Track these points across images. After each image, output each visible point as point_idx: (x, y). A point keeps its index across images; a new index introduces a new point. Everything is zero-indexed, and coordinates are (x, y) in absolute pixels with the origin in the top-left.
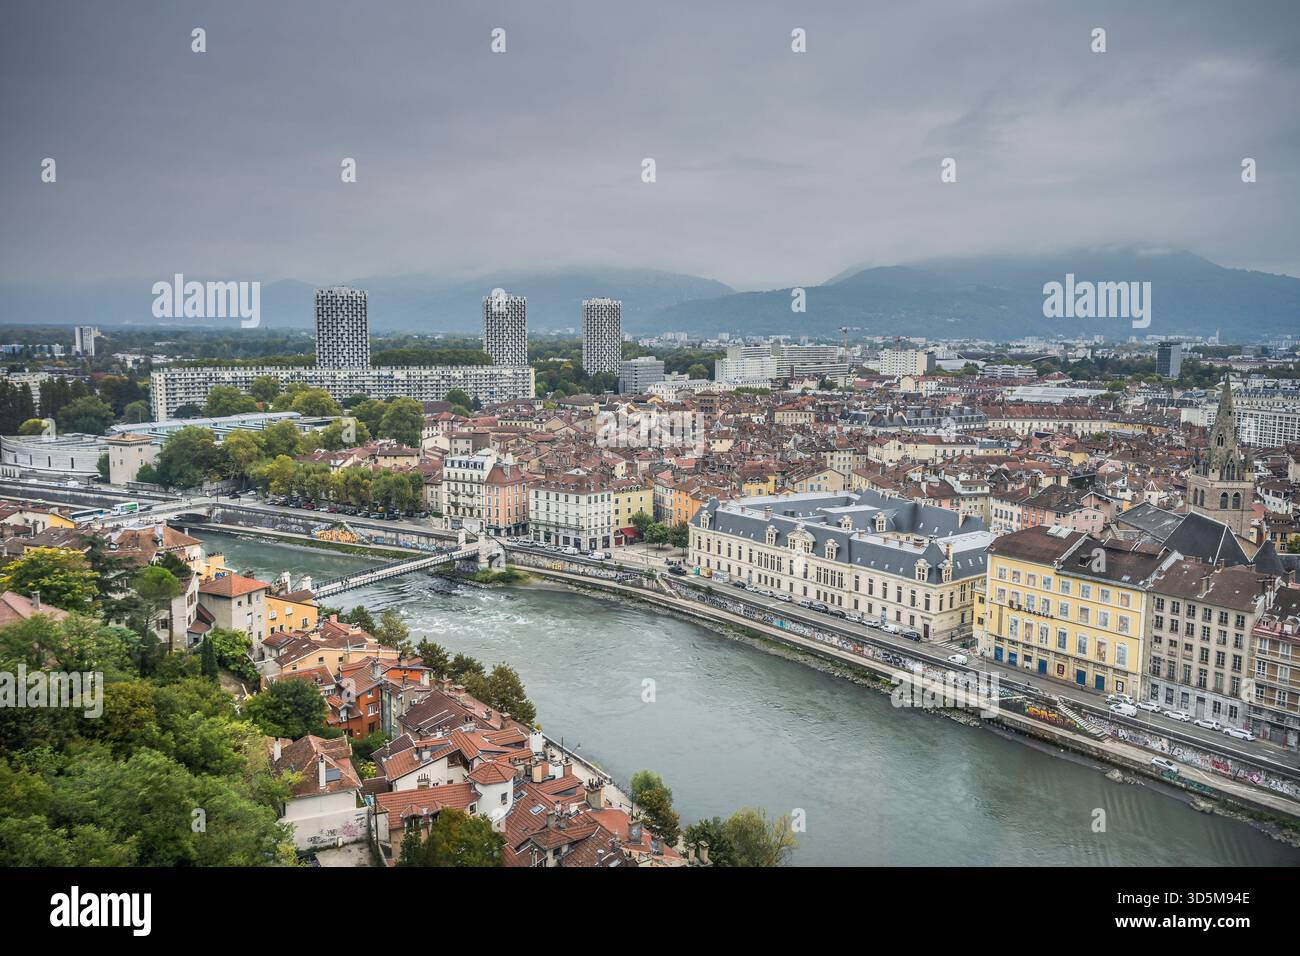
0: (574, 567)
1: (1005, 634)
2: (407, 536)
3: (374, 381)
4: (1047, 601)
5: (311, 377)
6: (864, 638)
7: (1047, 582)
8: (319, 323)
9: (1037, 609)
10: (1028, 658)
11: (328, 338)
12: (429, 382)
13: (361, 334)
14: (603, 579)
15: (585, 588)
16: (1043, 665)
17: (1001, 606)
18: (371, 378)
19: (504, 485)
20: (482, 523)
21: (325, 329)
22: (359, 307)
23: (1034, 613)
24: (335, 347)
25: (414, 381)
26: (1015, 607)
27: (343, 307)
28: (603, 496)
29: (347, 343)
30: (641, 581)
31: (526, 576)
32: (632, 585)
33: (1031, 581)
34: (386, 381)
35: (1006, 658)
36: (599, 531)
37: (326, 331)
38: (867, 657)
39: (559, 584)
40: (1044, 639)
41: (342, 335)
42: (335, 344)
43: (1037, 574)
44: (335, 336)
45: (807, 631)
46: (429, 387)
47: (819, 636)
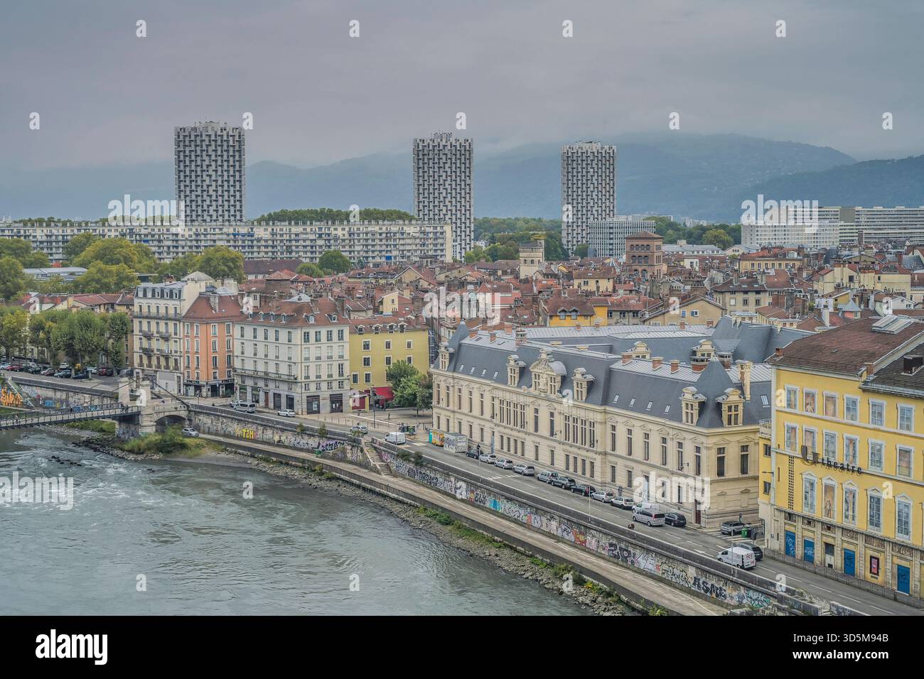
0: (269, 434)
1: (798, 509)
2: (80, 396)
3: (228, 241)
4: (852, 442)
5: (146, 235)
6: (586, 518)
7: (851, 406)
8: (180, 171)
9: (839, 458)
10: (829, 548)
11: (191, 191)
12: (301, 243)
13: (234, 186)
14: (302, 450)
15: (267, 461)
16: (849, 558)
17: (791, 458)
18: (225, 237)
19: (206, 321)
20: (179, 377)
21: (188, 179)
22: (231, 149)
23: (835, 466)
24: (200, 203)
25: (282, 241)
26: (810, 457)
27: (210, 149)
28: (330, 333)
29: (214, 198)
30: (344, 451)
31: (198, 446)
32: (332, 458)
33: (831, 407)
34: (244, 241)
35: (799, 551)
36: (324, 386)
37: (188, 183)
38: (590, 552)
39: (238, 457)
40: (850, 513)
41: (208, 186)
42: (199, 199)
43: (837, 395)
44: (199, 189)
45: (522, 514)
46: (301, 249)
47: (537, 521)
